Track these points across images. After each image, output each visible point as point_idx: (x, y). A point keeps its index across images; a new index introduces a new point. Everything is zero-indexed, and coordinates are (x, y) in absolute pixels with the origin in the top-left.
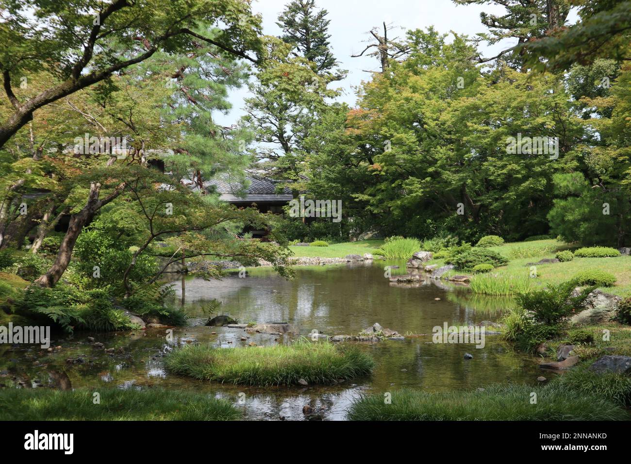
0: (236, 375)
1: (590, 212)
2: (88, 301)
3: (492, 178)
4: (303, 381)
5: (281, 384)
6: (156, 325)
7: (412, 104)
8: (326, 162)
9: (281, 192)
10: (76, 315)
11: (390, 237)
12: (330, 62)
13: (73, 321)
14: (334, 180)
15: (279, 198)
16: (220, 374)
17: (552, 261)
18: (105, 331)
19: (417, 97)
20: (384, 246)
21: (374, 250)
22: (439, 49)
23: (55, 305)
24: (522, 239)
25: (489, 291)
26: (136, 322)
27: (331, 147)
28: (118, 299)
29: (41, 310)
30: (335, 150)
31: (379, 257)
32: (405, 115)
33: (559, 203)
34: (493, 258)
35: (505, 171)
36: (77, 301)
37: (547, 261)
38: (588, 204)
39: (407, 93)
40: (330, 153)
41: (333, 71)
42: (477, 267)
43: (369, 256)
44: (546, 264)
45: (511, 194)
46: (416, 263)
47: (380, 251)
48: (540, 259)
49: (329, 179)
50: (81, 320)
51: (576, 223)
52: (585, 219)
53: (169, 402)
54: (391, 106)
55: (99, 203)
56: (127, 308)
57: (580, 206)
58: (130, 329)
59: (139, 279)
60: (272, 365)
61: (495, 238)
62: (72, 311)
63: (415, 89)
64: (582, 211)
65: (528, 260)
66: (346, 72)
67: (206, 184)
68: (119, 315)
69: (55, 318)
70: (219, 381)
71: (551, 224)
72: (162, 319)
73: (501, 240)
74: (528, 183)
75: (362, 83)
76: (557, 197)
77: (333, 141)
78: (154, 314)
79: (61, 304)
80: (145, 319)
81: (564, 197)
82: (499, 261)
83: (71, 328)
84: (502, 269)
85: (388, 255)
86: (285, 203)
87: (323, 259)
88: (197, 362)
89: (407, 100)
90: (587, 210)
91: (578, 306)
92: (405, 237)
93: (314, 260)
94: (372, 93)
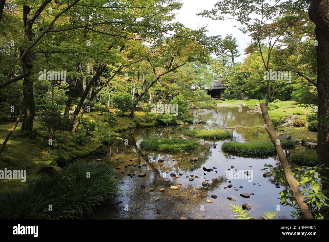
0: (201, 136)
1: (302, 94)
2: (172, 118)
3: (278, 84)
4: (215, 138)
5: (210, 139)
6: (187, 123)
7: (257, 64)
8: (235, 79)
9: (223, 86)
10: (169, 121)
11: (251, 99)
12: (237, 52)
13: (168, 122)
14: (237, 84)
15: (223, 88)
16: (198, 136)
17: (290, 107)
18: (175, 125)
19: (259, 62)
20: (249, 102)
21: (247, 103)
22: (265, 48)
23: (164, 119)
24: (286, 100)
25: (272, 116)
26: (182, 123)
27: (236, 75)
28: (178, 117)
29: (161, 120)
30: (237, 76)
31: (247, 105)
32: (255, 67)
33: (294, 92)
34: (275, 106)
35: (281, 82)
36: (169, 118)
37: (289, 107)
38: (302, 92)
39: (256, 61)
40: (236, 77)
41: (237, 54)
42: (270, 109)
43: (245, 104)
44: (289, 108)
45: (283, 88)
46: (256, 107)
47: (248, 103)
48: (287, 107)
49: (235, 83)
50: (170, 122)
51: (298, 97)
52: (300, 96)
53: (185, 142)
54: (251, 64)
55: (174, 95)
56: (180, 120)
57: (299, 93)
58: (180, 124)
59: (183, 112)
60: (208, 135)
61: (278, 100)
62: (168, 120)
63: (258, 60)
64: (300, 94)
65: (284, 107)
66: (241, 54)
67: (202, 87)
68: (178, 121)
69: (164, 122)
70: (197, 137)
71: (292, 97)
72: (188, 122)
73: (280, 101)
74: (287, 86)
75: (245, 58)
76: (293, 90)
77: (237, 73)
78: (186, 121)
79: (165, 118)
80: (184, 122)
81: (296, 90)
82: (276, 107)
83: (168, 124)
84: (277, 109)
85: (250, 104)
86: (224, 89)
87: (232, 105)
88: (193, 133)
89: (256, 63)
90: (301, 94)
91: (283, 122)
92: (255, 99)
93: (230, 105)
94: (247, 61)
